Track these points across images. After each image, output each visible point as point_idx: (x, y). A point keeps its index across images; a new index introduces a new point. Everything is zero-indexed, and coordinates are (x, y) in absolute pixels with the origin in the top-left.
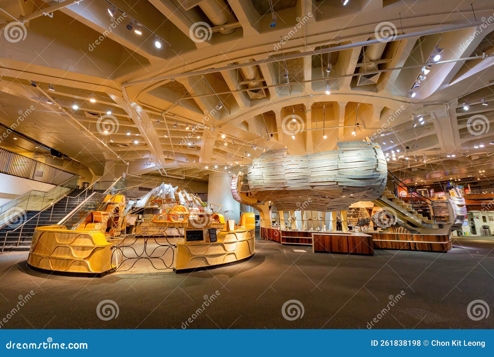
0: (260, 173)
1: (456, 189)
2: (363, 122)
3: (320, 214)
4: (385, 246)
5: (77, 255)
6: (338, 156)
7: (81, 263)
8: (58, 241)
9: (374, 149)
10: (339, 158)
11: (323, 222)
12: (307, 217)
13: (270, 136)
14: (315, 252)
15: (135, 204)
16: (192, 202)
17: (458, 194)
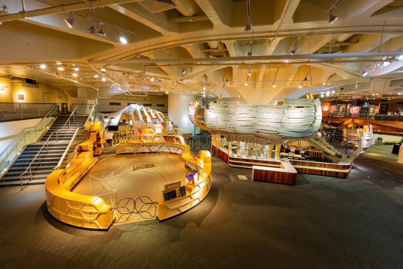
0: (215, 117)
1: (369, 126)
2: (311, 78)
3: (260, 146)
4: (304, 172)
5: (87, 217)
6: (284, 111)
7: (91, 223)
8: (69, 206)
9: (315, 106)
10: (284, 113)
11: (261, 152)
12: (249, 147)
13: (225, 80)
14: (254, 180)
15: (110, 122)
16: (156, 119)
17: (370, 131)
